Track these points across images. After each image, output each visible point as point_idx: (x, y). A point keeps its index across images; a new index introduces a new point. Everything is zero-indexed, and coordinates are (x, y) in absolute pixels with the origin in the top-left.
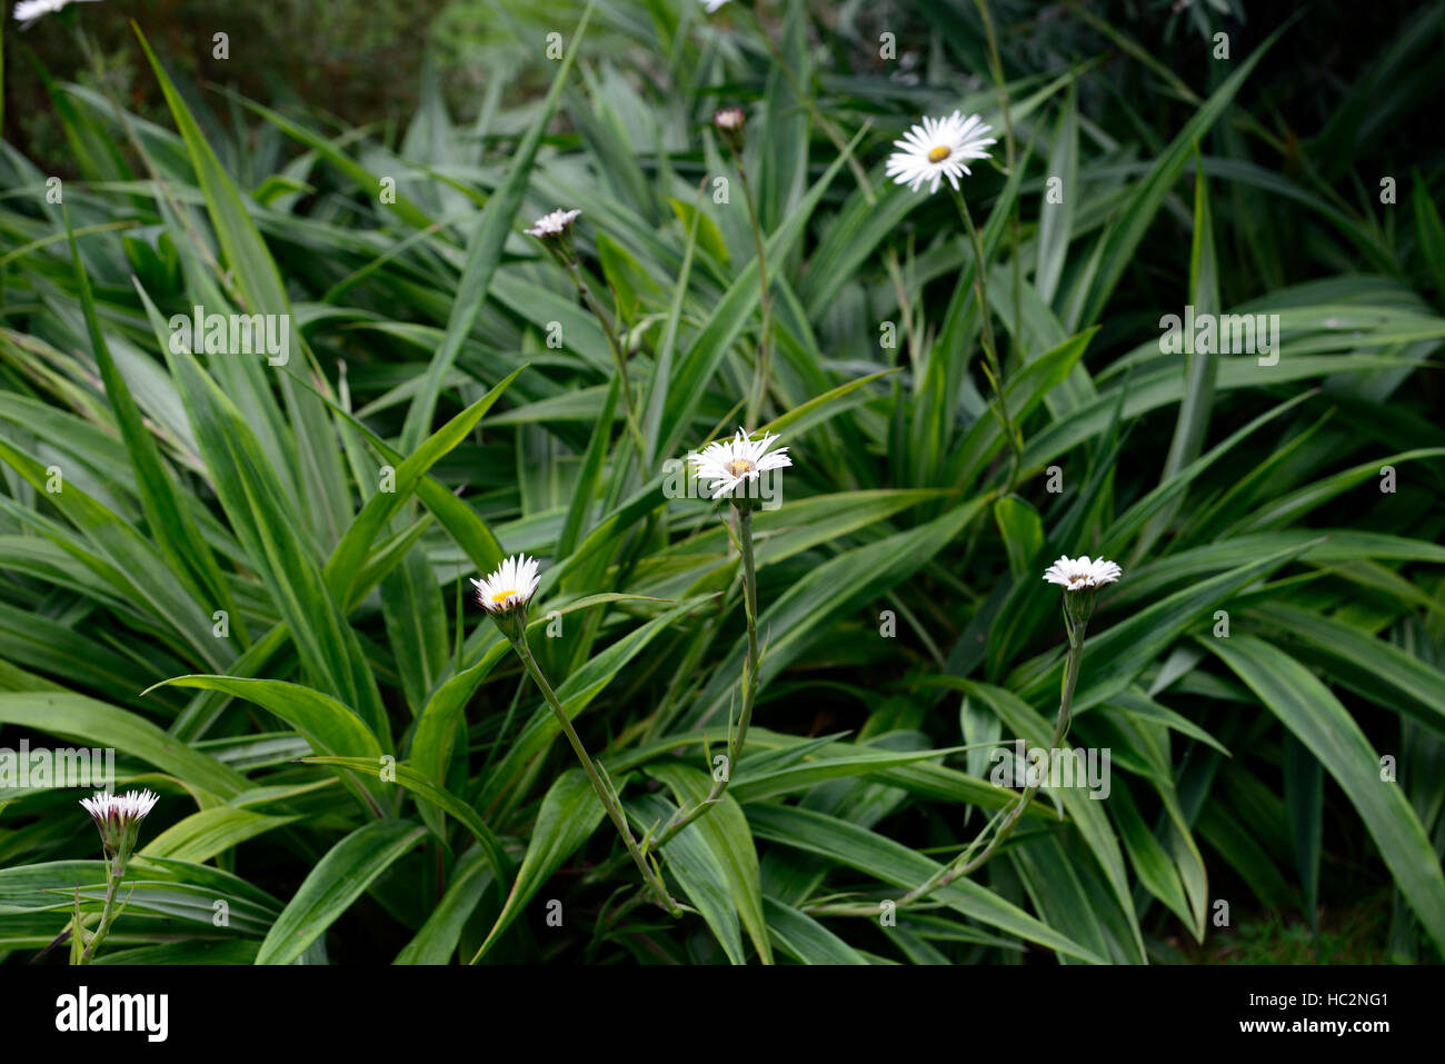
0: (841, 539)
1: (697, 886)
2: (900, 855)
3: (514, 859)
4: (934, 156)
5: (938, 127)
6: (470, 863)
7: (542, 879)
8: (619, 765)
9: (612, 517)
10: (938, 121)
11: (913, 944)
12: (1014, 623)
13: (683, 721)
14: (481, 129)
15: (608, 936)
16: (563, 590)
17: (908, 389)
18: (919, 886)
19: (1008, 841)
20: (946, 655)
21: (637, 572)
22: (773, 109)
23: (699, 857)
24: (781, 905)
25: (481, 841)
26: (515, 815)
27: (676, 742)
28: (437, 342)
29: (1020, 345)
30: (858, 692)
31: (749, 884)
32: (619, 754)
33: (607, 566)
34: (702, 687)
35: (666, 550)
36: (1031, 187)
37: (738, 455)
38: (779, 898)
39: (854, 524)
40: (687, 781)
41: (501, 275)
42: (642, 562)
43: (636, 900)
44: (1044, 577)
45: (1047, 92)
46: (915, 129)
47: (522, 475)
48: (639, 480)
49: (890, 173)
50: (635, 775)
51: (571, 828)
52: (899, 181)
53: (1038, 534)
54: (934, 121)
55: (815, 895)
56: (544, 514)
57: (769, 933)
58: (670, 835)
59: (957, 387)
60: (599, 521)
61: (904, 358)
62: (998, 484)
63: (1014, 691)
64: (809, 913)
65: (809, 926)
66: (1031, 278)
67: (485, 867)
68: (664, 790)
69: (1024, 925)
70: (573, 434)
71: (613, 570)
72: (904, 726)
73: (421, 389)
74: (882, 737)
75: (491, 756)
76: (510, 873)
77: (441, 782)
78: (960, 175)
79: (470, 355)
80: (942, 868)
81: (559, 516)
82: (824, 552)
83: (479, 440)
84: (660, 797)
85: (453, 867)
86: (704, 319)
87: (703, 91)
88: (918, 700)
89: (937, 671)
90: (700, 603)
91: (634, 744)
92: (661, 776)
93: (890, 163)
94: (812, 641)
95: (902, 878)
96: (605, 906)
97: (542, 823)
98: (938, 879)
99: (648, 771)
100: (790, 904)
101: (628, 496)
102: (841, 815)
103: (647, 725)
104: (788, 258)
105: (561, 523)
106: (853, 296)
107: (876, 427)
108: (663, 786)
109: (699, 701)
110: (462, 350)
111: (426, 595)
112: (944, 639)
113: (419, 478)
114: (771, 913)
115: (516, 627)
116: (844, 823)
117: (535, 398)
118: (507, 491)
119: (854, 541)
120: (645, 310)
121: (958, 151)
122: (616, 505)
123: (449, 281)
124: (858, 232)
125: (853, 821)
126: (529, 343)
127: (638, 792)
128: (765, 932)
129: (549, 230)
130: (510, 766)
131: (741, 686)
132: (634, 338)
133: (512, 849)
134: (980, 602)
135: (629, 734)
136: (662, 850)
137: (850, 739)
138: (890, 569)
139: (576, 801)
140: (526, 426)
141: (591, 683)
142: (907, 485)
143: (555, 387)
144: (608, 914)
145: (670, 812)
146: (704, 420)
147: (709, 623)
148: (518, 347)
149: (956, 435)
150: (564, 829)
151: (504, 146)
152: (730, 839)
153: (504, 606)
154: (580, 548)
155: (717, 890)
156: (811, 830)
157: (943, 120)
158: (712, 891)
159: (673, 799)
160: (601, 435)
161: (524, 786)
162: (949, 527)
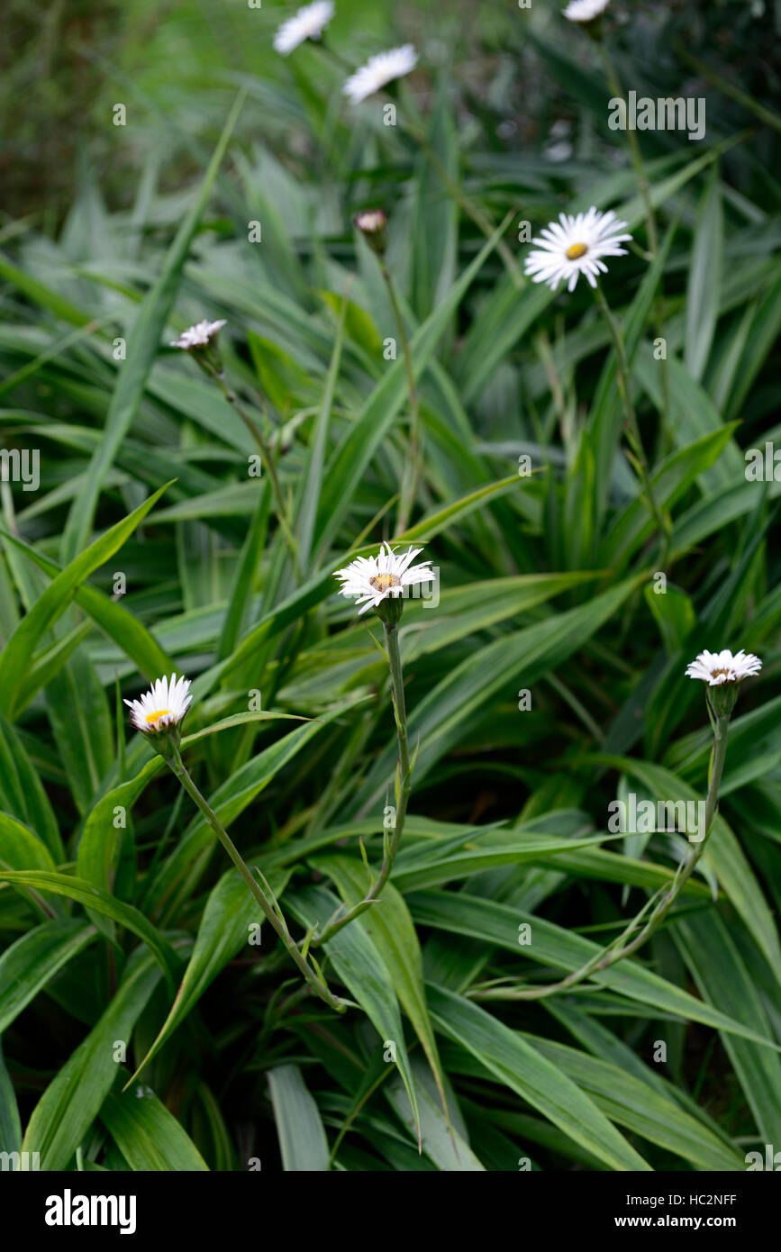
0: (499, 624)
1: (360, 981)
2: (561, 938)
3: (182, 955)
4: (572, 253)
5: (575, 224)
6: (141, 959)
7: (208, 980)
8: (283, 858)
9: (268, 618)
10: (575, 217)
11: (577, 1019)
12: (669, 703)
13: (347, 810)
14: (138, 217)
15: (279, 1025)
16: (224, 688)
17: (560, 467)
18: (580, 968)
19: (669, 917)
20: (606, 732)
21: (297, 667)
22: (423, 192)
23: (361, 951)
24: (445, 991)
25: (148, 943)
26: (186, 907)
27: (339, 834)
28: (95, 444)
29: (669, 422)
30: (518, 772)
31: (412, 974)
32: (284, 846)
33: (266, 661)
34: (366, 773)
35: (325, 642)
36: (676, 264)
37: (383, 569)
38: (443, 984)
39: (509, 610)
40: (350, 872)
41: (158, 370)
42: (302, 656)
43: (303, 992)
44: (687, 673)
45: (694, 168)
46: (553, 226)
47: (184, 571)
48: (294, 582)
49: (529, 272)
50: (299, 868)
51: (235, 928)
52: (537, 279)
53: (689, 615)
54: (571, 219)
55: (477, 981)
56: (207, 609)
57: (432, 1020)
58: (333, 932)
59: (609, 464)
60: (257, 624)
61: (557, 439)
62: (651, 562)
63: (671, 767)
64: (472, 999)
65: (471, 1011)
66: (680, 354)
67: (154, 965)
68: (328, 883)
69: (681, 1003)
70: (232, 528)
71: (272, 665)
72: (564, 805)
73: (84, 488)
74: (543, 818)
75: (158, 853)
76: (178, 970)
77: (108, 889)
78: (597, 272)
79: (129, 454)
80: (602, 950)
81: (218, 612)
82: (483, 637)
83: (141, 539)
84: (323, 889)
85: (124, 964)
86: (356, 413)
87: (355, 174)
88: (578, 778)
89: (596, 748)
90: (359, 696)
91: (299, 834)
92: (324, 868)
93: (528, 261)
94: (470, 727)
95: (562, 961)
96: (275, 995)
97: (208, 923)
98: (596, 963)
99: (312, 863)
100: (453, 989)
101: (283, 598)
102: (501, 900)
103: (312, 814)
104: (442, 341)
105: (222, 618)
106: (507, 376)
107: (531, 508)
108: (325, 878)
109: (362, 790)
110: (121, 449)
111: (90, 697)
112: (602, 715)
113: (77, 589)
114: (433, 999)
115: (170, 746)
116: (505, 908)
117: (193, 493)
118: (169, 585)
119: (513, 625)
120: (297, 405)
121: (596, 248)
122: (273, 606)
123: (106, 377)
124: (509, 315)
125: (513, 905)
126: (188, 437)
127: (303, 884)
128: (427, 1020)
129: (195, 342)
130: (176, 864)
131: (396, 783)
132: (287, 434)
133: (179, 945)
134: (637, 677)
135: (295, 823)
136: (325, 946)
137: (509, 827)
138: (548, 652)
139: (240, 899)
140: (187, 523)
141: (250, 784)
142: (562, 567)
143: (213, 482)
144: (278, 1004)
145: (335, 907)
146: (362, 509)
147: (368, 715)
148: (176, 442)
149: (610, 515)
150: (229, 930)
151: (161, 236)
152: (393, 930)
153: (157, 726)
154: (240, 648)
155: (379, 984)
156: (472, 916)
157: (580, 217)
158: (374, 986)
159: (335, 890)
160: (258, 531)
161: (191, 881)
162: (602, 609)
